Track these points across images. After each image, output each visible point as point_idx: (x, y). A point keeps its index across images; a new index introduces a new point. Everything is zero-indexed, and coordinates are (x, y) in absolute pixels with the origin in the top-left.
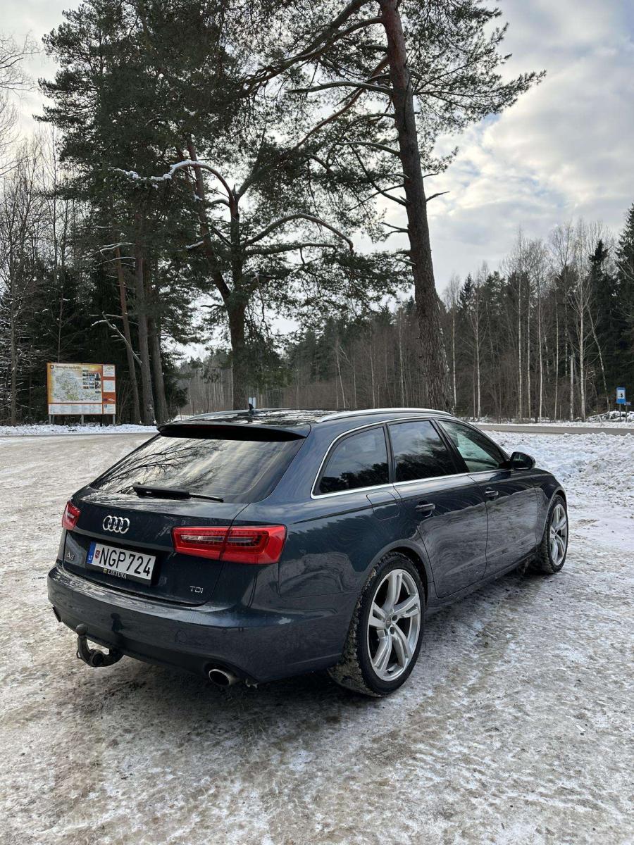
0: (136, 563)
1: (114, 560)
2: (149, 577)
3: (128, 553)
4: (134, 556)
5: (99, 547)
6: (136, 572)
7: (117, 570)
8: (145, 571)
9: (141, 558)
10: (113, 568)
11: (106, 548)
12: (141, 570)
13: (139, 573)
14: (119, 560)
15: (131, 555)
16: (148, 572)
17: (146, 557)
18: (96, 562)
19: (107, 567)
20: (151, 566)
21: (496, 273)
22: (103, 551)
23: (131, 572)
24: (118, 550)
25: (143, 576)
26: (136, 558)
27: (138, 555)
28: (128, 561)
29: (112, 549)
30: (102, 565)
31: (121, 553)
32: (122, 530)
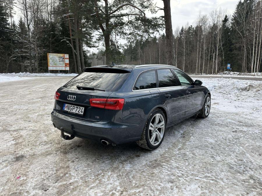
0: (78, 109)
1: (71, 109)
2: (82, 114)
3: (76, 106)
4: (78, 107)
5: (66, 105)
6: (78, 112)
7: (73, 112)
8: (81, 112)
9: (80, 108)
10: (71, 111)
11: (69, 105)
12: (80, 111)
14: (73, 109)
15: (77, 107)
16: (82, 112)
17: (81, 108)
18: (66, 109)
19: (69, 111)
20: (83, 110)
21: (191, 26)
24: (73, 106)
25: (81, 113)
26: (78, 108)
27: (79, 107)
28: (76, 109)
29: (71, 105)
30: (68, 110)
32: (74, 99)
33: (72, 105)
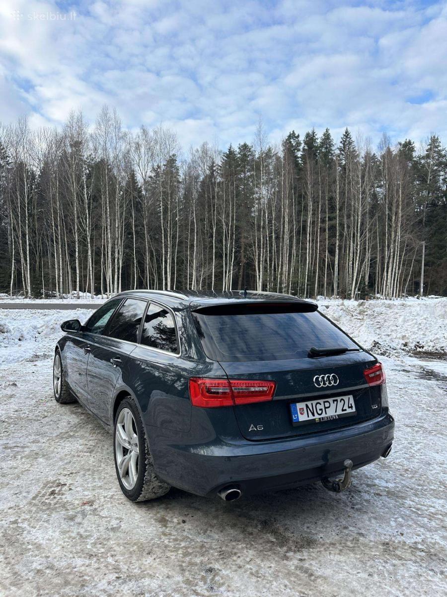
0: (340, 405)
1: (321, 410)
2: (354, 410)
3: (331, 400)
4: (337, 400)
5: (300, 406)
6: (343, 410)
7: (327, 416)
8: (349, 407)
9: (342, 399)
10: (324, 415)
11: (309, 403)
12: (346, 407)
13: (346, 410)
14: (325, 408)
15: (334, 401)
16: (351, 407)
17: (346, 398)
18: (303, 418)
19: (317, 417)
20: (352, 402)
22: (307, 406)
23: (340, 412)
24: (321, 401)
25: (349, 411)
27: (339, 399)
28: (333, 406)
29: (314, 402)
30: (311, 417)
31: (324, 402)
33: (319, 401)
